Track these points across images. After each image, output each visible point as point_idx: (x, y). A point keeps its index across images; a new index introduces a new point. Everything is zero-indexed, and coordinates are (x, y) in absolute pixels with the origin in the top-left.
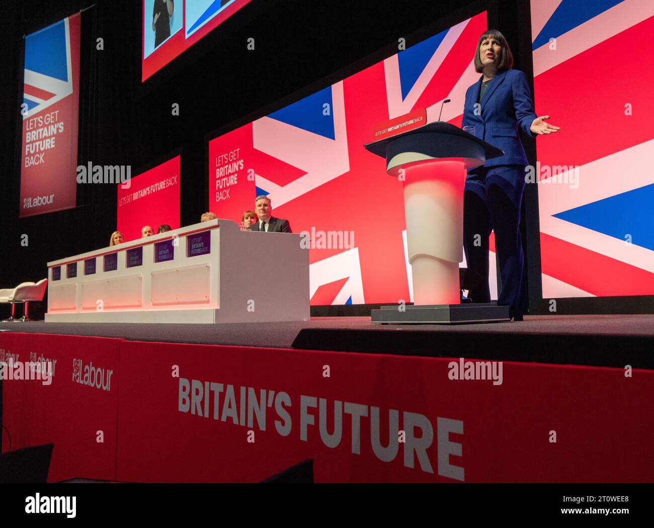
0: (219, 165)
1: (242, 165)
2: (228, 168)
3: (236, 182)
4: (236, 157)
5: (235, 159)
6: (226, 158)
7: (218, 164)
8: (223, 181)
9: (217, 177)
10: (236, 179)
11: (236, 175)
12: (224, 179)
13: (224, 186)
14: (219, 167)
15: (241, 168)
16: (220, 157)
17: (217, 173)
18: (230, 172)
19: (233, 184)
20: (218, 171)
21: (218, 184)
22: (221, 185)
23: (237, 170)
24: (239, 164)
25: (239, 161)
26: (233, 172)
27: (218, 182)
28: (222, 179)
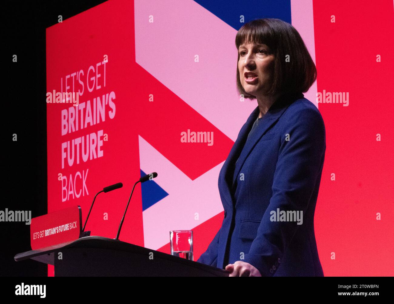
1: (112, 105)
2: (85, 110)
3: (101, 154)
4: (100, 81)
5: (98, 87)
6: (81, 83)
8: (76, 146)
9: (64, 132)
10: (101, 143)
11: (101, 133)
12: (78, 141)
13: (78, 162)
14: (67, 106)
15: (112, 115)
16: (68, 77)
17: (64, 122)
18: (89, 124)
19: (95, 157)
20: (65, 116)
21: (65, 153)
22: (71, 158)
23: (103, 120)
24: (107, 103)
25: (107, 95)
26: (95, 123)
27: (66, 147)
28: (73, 141)
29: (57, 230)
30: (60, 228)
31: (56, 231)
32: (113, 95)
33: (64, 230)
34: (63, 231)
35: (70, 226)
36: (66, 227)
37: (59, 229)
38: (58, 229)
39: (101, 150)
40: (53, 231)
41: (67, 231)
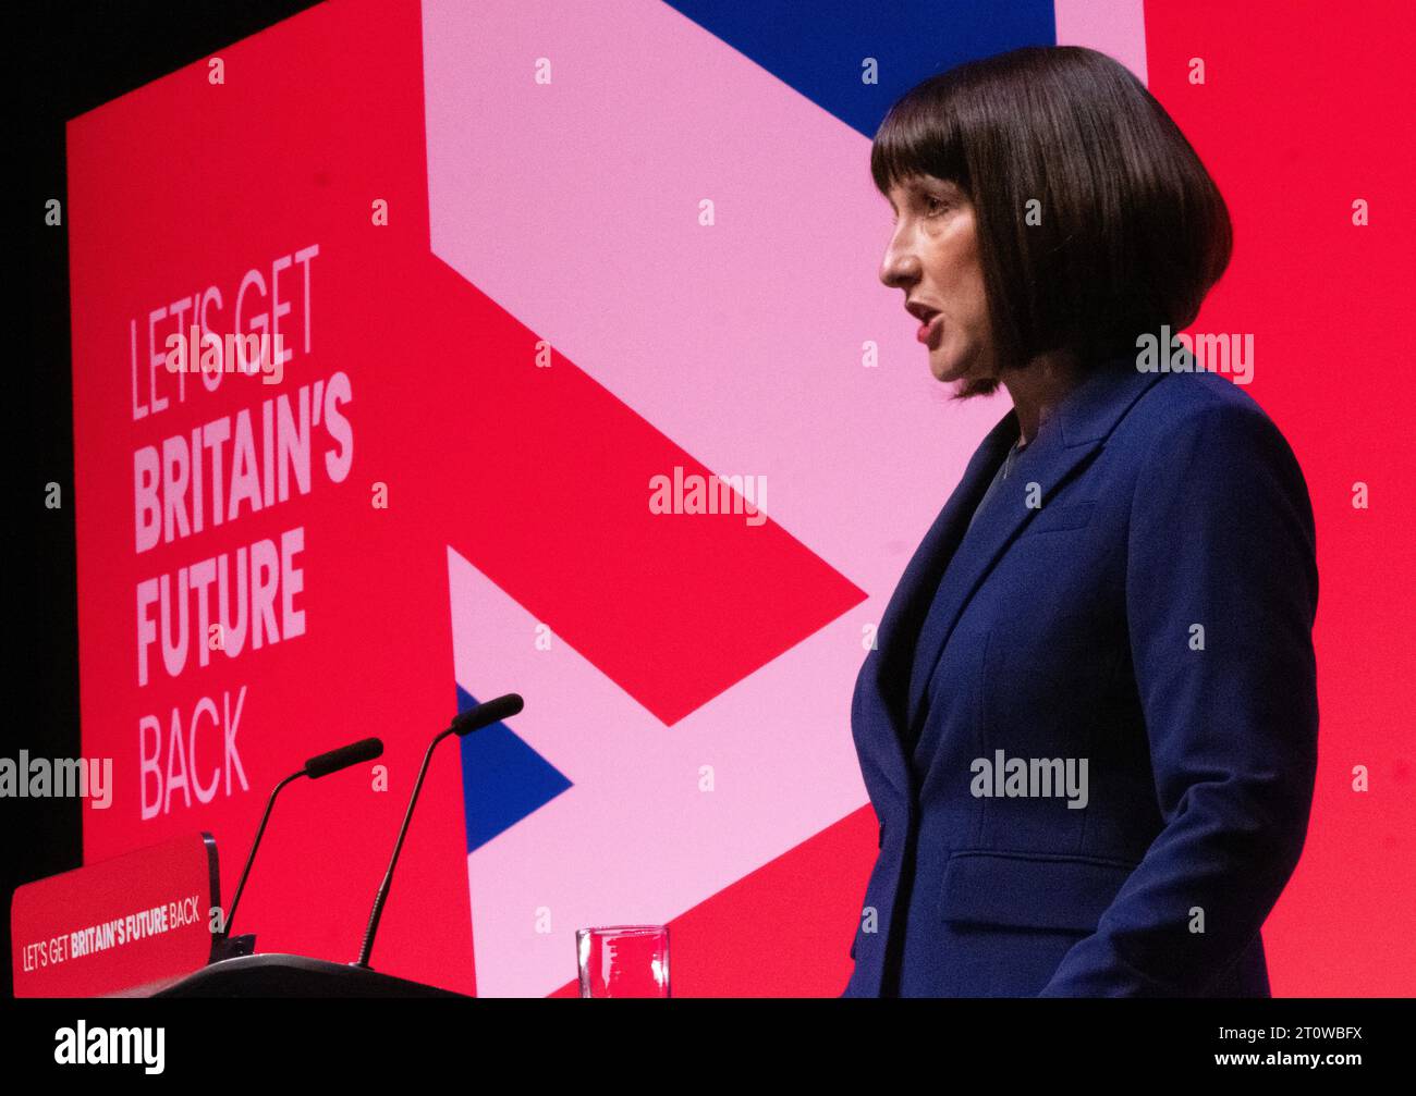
0: (160, 405)
1: (340, 428)
2: (228, 447)
3: (296, 624)
7: (145, 400)
9: (146, 539)
10: (294, 582)
11: (294, 540)
12: (201, 574)
13: (204, 659)
14: (156, 432)
15: (338, 468)
16: (158, 315)
17: (144, 498)
18: (245, 504)
19: (274, 638)
20: (147, 475)
21: (152, 624)
22: (175, 642)
23: (305, 486)
24: (316, 421)
25: (319, 386)
26: (270, 501)
27: (154, 598)
28: (183, 573)
29: (121, 931)
30: (131, 924)
31: (117, 935)
32: (340, 386)
33: (147, 934)
34: (144, 936)
35: (172, 915)
36: (155, 921)
37: (129, 929)
38: (124, 928)
39: (296, 609)
40: (104, 936)
41: (162, 935)
